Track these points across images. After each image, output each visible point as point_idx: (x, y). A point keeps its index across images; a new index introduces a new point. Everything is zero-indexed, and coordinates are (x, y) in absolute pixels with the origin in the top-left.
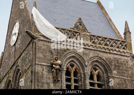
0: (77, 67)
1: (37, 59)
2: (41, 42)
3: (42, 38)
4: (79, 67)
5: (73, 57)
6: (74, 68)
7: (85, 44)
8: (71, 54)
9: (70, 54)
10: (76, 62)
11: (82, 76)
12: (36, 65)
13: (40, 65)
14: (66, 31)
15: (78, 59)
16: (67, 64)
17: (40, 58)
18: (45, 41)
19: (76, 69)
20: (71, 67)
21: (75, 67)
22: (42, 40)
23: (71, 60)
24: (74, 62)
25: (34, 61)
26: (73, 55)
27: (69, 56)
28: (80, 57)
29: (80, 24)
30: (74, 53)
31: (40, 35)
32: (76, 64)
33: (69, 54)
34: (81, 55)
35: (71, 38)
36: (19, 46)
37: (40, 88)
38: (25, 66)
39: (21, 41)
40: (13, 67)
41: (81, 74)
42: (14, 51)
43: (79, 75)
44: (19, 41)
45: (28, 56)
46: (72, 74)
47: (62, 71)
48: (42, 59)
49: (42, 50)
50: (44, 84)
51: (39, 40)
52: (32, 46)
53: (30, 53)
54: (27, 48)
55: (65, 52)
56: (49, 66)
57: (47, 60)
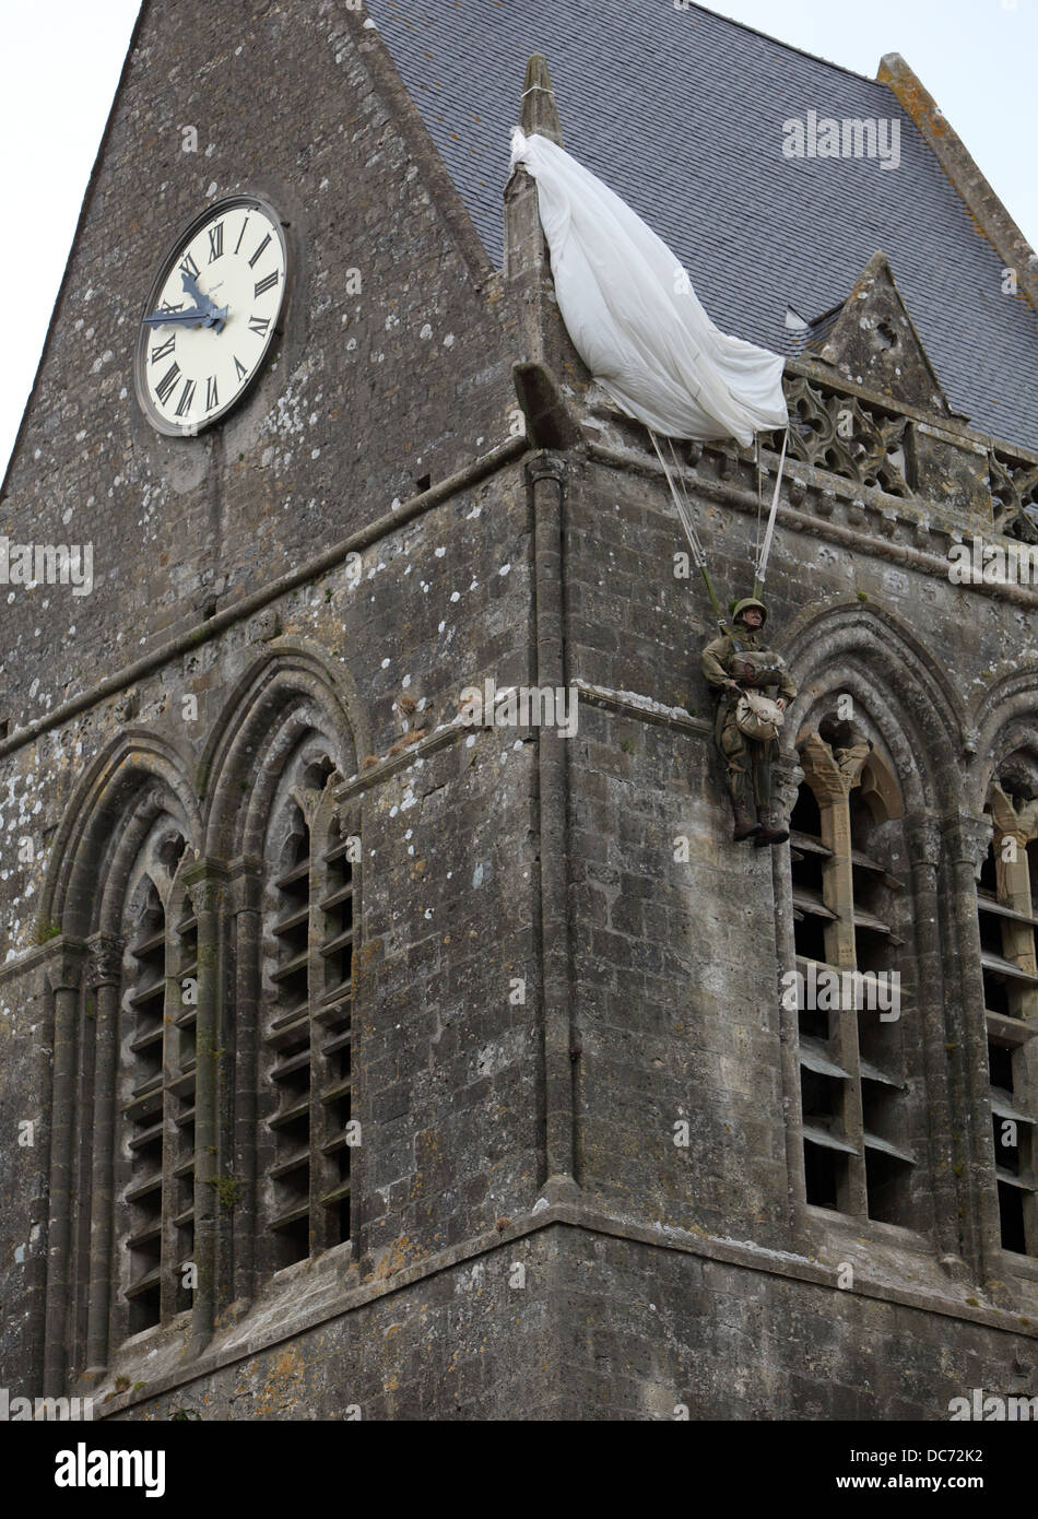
0: (881, 752)
1: (579, 649)
2: (606, 480)
3: (617, 446)
4: (893, 752)
5: (859, 653)
6: (854, 758)
8: (843, 626)
9: (838, 620)
10: (880, 703)
11: (928, 849)
13: (611, 706)
14: (801, 391)
15: (893, 683)
16: (805, 720)
17: (600, 637)
18: (637, 471)
19: (865, 772)
20: (827, 748)
21: (863, 751)
22: (620, 466)
23: (834, 678)
24: (860, 705)
26: (863, 635)
27: (829, 644)
28: (912, 659)
29: (883, 328)
30: (865, 617)
31: (598, 414)
32: (873, 721)
33: (830, 624)
34: (926, 641)
35: (841, 469)
36: (288, 457)
37: (615, 932)
38: (406, 681)
39: (314, 419)
40: (204, 654)
41: (912, 823)
42: (199, 493)
43: (891, 829)
44: (290, 409)
45: (455, 597)
46: (839, 820)
47: (780, 786)
48: (622, 651)
49: (616, 558)
50: (644, 901)
51: (589, 458)
52: (523, 510)
53: (504, 570)
54: (438, 516)
55: (802, 596)
56: (676, 728)
57: (663, 671)
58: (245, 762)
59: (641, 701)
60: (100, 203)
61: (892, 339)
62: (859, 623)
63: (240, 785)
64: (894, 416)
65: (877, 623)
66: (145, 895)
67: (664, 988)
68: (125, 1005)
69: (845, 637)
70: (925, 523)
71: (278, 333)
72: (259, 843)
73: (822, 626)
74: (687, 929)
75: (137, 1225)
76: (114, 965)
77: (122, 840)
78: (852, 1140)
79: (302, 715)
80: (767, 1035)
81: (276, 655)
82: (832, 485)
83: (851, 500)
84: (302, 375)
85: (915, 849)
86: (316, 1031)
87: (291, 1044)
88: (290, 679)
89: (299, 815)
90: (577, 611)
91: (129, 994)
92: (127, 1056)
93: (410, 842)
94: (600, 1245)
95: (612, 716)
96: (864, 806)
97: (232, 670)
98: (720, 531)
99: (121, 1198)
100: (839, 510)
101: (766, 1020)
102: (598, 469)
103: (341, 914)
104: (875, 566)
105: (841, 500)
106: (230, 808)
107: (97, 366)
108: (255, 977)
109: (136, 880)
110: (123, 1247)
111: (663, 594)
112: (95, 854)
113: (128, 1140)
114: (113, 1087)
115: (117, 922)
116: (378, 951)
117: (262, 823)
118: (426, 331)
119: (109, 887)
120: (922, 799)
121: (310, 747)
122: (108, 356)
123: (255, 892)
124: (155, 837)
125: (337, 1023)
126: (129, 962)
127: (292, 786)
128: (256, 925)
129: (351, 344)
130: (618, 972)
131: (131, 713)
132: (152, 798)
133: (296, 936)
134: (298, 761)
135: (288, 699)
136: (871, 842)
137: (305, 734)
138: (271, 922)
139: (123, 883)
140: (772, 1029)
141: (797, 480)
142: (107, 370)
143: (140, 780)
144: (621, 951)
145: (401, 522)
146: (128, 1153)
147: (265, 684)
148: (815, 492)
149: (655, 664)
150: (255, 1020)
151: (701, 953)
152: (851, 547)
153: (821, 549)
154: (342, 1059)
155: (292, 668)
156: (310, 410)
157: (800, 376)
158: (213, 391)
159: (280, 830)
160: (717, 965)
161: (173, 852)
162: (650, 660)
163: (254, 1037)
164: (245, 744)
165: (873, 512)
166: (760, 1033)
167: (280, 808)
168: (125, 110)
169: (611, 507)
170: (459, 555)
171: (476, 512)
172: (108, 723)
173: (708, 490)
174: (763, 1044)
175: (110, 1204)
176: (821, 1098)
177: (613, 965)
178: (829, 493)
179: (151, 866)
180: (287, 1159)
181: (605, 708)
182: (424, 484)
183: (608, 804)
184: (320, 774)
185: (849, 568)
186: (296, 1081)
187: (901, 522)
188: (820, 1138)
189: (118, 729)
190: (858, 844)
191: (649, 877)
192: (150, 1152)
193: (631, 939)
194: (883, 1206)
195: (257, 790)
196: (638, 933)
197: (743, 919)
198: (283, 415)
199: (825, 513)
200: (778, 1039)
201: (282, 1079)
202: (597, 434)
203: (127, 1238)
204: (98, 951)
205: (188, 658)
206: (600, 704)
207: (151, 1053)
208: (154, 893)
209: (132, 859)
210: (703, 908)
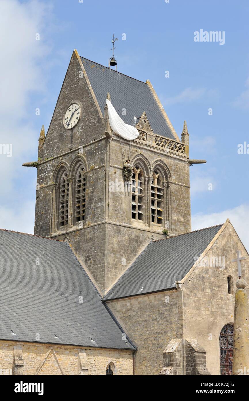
1: (110, 160)
2: (114, 142)
3: (115, 138)
4: (143, 169)
5: (140, 159)
6: (139, 170)
7: (151, 146)
10: (142, 164)
11: (146, 180)
12: (110, 167)
13: (114, 167)
15: (143, 162)
17: (113, 159)
18: (117, 140)
19: (140, 172)
20: (136, 169)
23: (137, 162)
24: (140, 164)
25: (108, 162)
26: (141, 157)
28: (145, 160)
29: (144, 121)
30: (141, 155)
31: (113, 134)
32: (141, 166)
34: (147, 158)
35: (139, 139)
36: (80, 134)
38: (92, 162)
39: (83, 130)
40: (70, 155)
41: (145, 177)
42: (70, 136)
43: (143, 178)
44: (80, 128)
45: (98, 153)
46: (137, 177)
48: (115, 161)
49: (115, 150)
51: (112, 140)
52: (105, 145)
53: (103, 151)
54: (96, 144)
55: (134, 153)
56: (120, 169)
57: (119, 162)
58: (74, 167)
59: (117, 166)
60: (60, 100)
61: (145, 122)
63: (74, 169)
64: (145, 132)
66: (63, 179)
68: (60, 191)
69: (139, 157)
70: (148, 144)
71: (79, 119)
72: (75, 176)
73: (136, 156)
75: (61, 215)
76: (59, 186)
77: (61, 173)
78: (136, 212)
79: (80, 163)
81: (78, 156)
83: (140, 142)
84: (82, 124)
85: (145, 180)
86: (81, 197)
87: (79, 198)
88: (80, 159)
89: (80, 173)
90: (110, 156)
91: (61, 190)
92: (61, 196)
93: (92, 179)
94: (110, 225)
96: (140, 175)
97: (73, 157)
99: (60, 212)
103: (84, 185)
104: (142, 150)
106: (73, 172)
107: (59, 119)
108: (75, 190)
109: (62, 177)
110: (60, 217)
112: (58, 174)
113: (61, 206)
114: (59, 200)
115: (60, 182)
116: (88, 191)
117: (76, 174)
118: (95, 122)
119: (59, 178)
120: (146, 175)
121: (81, 166)
122: (60, 118)
123: (75, 181)
124: (64, 173)
125: (84, 197)
126: (61, 186)
127: (79, 170)
128: (75, 185)
129: (87, 122)
131: (62, 160)
132: (64, 169)
133: (79, 186)
134: (80, 167)
135: (79, 161)
136: (140, 179)
137: (81, 165)
138: (77, 184)
139: (61, 177)
142: (60, 120)
143: (63, 167)
145: (92, 144)
146: (61, 207)
147: (77, 159)
148: (136, 142)
150: (75, 195)
152: (140, 148)
153: (137, 148)
154: (84, 200)
155: (80, 158)
156: (83, 129)
158: (72, 125)
159: (78, 174)
161: (66, 175)
163: (74, 197)
164: (74, 165)
165: (142, 144)
167: (78, 172)
168: (62, 89)
170: (98, 149)
171: (100, 144)
172: (59, 160)
174: (128, 202)
175: (59, 212)
176: (134, 207)
178: (138, 142)
179: (64, 176)
180: (78, 205)
182: (95, 140)
184: (83, 169)
185: (139, 150)
186: (79, 202)
187: (145, 144)
188: (133, 212)
189: (60, 161)
190: (139, 179)
192: (63, 207)
194: (140, 218)
195: (75, 170)
198: (80, 129)
199: (137, 144)
201: (77, 202)
202: (113, 137)
203: (60, 216)
204: (57, 185)
205: (69, 154)
207: (63, 196)
208: (64, 179)
209: (62, 175)
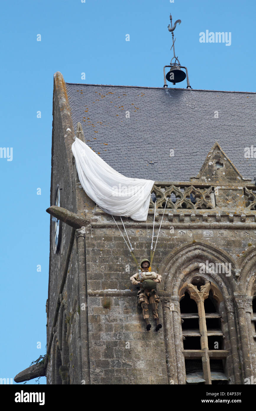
0: (214, 284)
1: (89, 281)
2: (99, 232)
3: (104, 221)
5: (197, 257)
6: (205, 289)
7: (231, 215)
8: (190, 251)
9: (187, 250)
11: (229, 308)
12: (89, 297)
13: (101, 295)
14: (172, 189)
16: (184, 281)
17: (98, 276)
18: (110, 227)
19: (211, 291)
20: (195, 288)
21: (207, 285)
22: (103, 227)
23: (192, 267)
25: (84, 287)
26: (197, 252)
27: (184, 257)
28: (216, 254)
29: (218, 163)
30: (197, 247)
31: (97, 214)
32: (210, 276)
33: (184, 252)
34: (221, 248)
35: (187, 207)
36: (65, 251)
37: (104, 359)
41: (224, 302)
43: (221, 305)
44: (64, 237)
45: (73, 277)
46: (200, 306)
47: (166, 303)
48: (105, 279)
49: (103, 253)
50: (114, 348)
51: (92, 227)
55: (172, 246)
56: (125, 295)
57: (120, 280)
59: (110, 291)
61: (221, 165)
62: (195, 249)
64: (208, 187)
65: (202, 247)
67: (122, 371)
69: (191, 254)
70: (219, 214)
73: (181, 253)
74: (131, 352)
80: (161, 376)
82: (183, 212)
83: (190, 215)
85: (226, 309)
90: (89, 271)
95: (102, 297)
98: (141, 236)
100: (187, 219)
101: (161, 372)
102: (96, 230)
104: (200, 231)
105: (186, 216)
111: (120, 259)
120: (226, 294)
130: (105, 370)
131: (56, 332)
140: (163, 374)
141: (170, 214)
144: (105, 364)
148: (177, 216)
149: (117, 279)
151: (136, 358)
153: (180, 231)
157: (171, 185)
160: (142, 360)
162: (115, 278)
165: (200, 216)
166: (158, 376)
169: (101, 240)
170: (73, 265)
171: (74, 252)
173: (135, 226)
174: (159, 380)
177: (103, 369)
178: (181, 215)
181: (99, 296)
183: (101, 323)
185: (190, 234)
187: (209, 216)
191: (116, 340)
193: (109, 360)
196: (113, 357)
197: (152, 345)
198: (64, 240)
200: (166, 377)
202: (96, 220)
205: (59, 312)
206: (97, 295)
210: (137, 345)
